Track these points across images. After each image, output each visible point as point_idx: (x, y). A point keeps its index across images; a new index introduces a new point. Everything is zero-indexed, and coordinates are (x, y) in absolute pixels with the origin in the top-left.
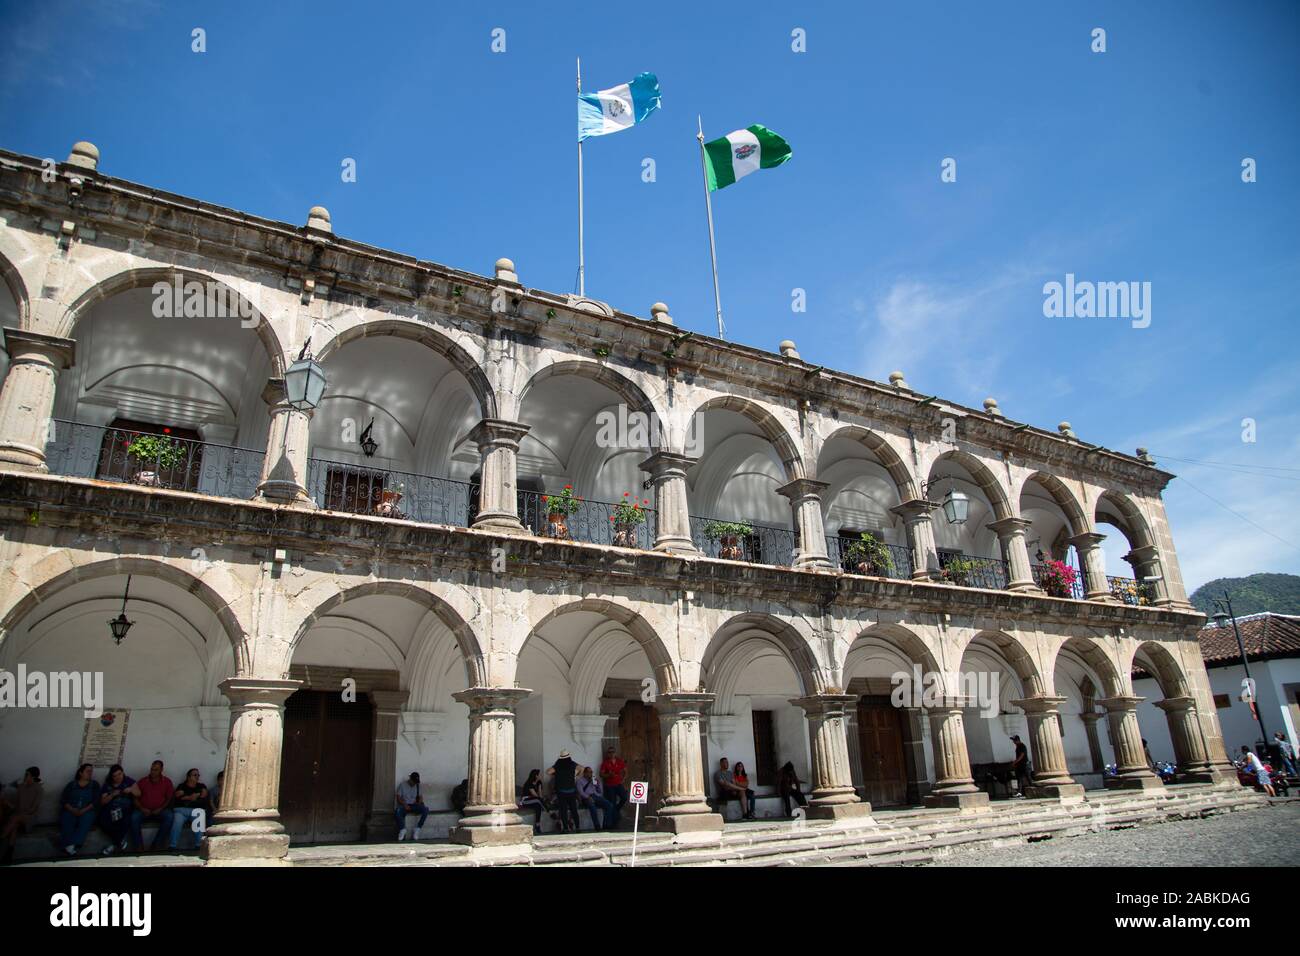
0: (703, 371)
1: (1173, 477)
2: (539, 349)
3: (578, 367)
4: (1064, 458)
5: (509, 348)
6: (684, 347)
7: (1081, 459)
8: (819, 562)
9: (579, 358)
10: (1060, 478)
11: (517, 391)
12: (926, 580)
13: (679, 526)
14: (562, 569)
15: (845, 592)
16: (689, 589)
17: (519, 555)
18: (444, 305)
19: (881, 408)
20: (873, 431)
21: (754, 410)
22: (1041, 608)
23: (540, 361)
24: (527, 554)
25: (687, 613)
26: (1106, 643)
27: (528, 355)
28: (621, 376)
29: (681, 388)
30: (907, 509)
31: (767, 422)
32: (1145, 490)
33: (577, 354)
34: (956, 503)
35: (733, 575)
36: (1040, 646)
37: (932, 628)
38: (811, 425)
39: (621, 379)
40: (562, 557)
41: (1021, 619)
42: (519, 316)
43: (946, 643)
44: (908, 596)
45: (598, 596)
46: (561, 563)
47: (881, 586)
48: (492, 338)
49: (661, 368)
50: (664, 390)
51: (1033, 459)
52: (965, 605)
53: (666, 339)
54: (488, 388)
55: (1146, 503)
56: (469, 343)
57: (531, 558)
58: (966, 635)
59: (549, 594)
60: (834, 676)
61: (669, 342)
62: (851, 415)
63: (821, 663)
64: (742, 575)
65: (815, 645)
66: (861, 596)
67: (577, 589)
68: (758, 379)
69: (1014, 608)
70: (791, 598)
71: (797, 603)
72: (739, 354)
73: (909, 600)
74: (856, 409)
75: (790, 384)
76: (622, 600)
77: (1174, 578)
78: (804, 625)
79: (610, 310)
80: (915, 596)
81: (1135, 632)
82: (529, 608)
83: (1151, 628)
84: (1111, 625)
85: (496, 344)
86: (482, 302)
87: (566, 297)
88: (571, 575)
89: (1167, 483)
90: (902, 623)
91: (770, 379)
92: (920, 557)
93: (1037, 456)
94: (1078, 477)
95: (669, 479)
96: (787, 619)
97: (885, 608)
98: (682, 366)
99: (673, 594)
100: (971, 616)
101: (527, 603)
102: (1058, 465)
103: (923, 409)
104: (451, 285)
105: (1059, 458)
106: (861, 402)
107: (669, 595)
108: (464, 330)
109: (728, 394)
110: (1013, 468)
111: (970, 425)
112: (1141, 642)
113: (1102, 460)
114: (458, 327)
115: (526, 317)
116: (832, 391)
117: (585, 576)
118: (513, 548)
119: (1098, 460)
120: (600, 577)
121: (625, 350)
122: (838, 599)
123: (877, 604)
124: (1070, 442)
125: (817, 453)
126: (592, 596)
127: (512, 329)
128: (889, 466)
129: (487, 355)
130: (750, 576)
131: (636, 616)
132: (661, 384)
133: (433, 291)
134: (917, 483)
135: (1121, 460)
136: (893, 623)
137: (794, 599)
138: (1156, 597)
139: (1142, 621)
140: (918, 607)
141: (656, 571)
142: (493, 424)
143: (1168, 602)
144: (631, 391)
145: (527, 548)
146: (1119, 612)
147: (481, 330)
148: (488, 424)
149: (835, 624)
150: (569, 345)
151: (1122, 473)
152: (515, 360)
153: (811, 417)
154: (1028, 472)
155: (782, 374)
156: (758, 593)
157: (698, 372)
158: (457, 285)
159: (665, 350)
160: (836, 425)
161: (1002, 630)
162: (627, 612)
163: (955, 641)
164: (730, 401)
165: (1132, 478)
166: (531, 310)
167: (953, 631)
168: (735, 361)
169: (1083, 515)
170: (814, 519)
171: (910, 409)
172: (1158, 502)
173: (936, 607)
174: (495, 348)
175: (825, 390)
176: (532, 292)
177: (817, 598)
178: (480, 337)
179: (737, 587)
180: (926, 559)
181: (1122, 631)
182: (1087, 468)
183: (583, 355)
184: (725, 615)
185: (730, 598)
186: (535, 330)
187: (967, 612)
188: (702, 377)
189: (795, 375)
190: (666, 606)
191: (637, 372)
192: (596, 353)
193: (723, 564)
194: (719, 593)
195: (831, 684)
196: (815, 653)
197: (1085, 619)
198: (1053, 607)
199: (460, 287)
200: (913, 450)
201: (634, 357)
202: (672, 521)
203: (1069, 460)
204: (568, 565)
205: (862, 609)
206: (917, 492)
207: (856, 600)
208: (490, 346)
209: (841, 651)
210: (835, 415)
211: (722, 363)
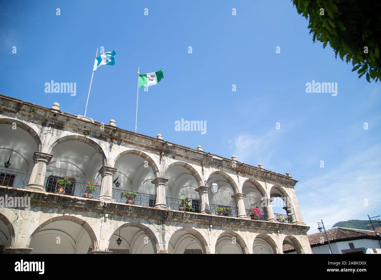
0: (124, 141)
1: (297, 181)
2: (63, 131)
3: (77, 137)
4: (259, 175)
5: (51, 130)
6: (117, 133)
7: (265, 175)
8: (162, 206)
9: (77, 134)
10: (257, 181)
11: (51, 144)
12: (204, 213)
13: (107, 192)
14: (55, 204)
15: (170, 216)
16: (107, 213)
17: (37, 199)
18: (27, 115)
19: (191, 156)
20: (188, 163)
21: (143, 155)
22: (247, 223)
23: (62, 135)
24: (41, 198)
25: (106, 222)
26: (273, 236)
27: (58, 132)
28: (92, 141)
29: (115, 146)
30: (200, 189)
31: (148, 159)
32: (288, 186)
33: (77, 133)
34: (214, 187)
35: (125, 209)
36: (247, 237)
37: (206, 230)
38: (164, 161)
39: (93, 142)
40: (55, 199)
41: (240, 227)
42: (56, 120)
43: (211, 235)
44: (195, 218)
45: (69, 214)
46: (55, 202)
47: (185, 214)
48: (45, 126)
49: (109, 140)
50: (109, 146)
51: (248, 175)
52: (218, 222)
53: (111, 130)
54: (40, 142)
55: (288, 190)
56: (36, 128)
57: (42, 200)
58: (219, 232)
59: (50, 213)
60: (164, 246)
61: (112, 131)
62: (180, 158)
63: (159, 241)
64: (128, 209)
65: (157, 235)
66: (176, 218)
67: (61, 212)
68: (145, 145)
69: (238, 223)
70: (149, 218)
71: (151, 219)
72: (137, 136)
73: (196, 220)
74: (182, 156)
75: (157, 147)
76: (79, 216)
77: (298, 214)
78: (154, 228)
79: (93, 121)
80: (198, 218)
81: (284, 232)
82: (39, 218)
83: (290, 231)
84: (275, 229)
85: (46, 128)
86: (42, 114)
87: (77, 115)
88: (59, 207)
89: (296, 183)
90: (193, 228)
91: (150, 145)
92: (203, 205)
93: (249, 174)
94: (264, 181)
95: (106, 176)
96: (147, 225)
97: (187, 222)
98: (116, 139)
99: (101, 215)
100: (221, 226)
101: (39, 216)
102: (257, 177)
103: (207, 157)
104: (31, 108)
105: (257, 175)
106: (183, 154)
107: (99, 215)
108: (34, 123)
109: (133, 149)
110: (240, 177)
111: (224, 163)
112: (286, 235)
113: (272, 175)
114: (32, 122)
115: (59, 120)
116: (172, 150)
117: (65, 207)
118: (35, 196)
119: (271, 175)
120: (71, 208)
121: (95, 133)
122: (168, 219)
123: (184, 221)
124: (262, 170)
125: (165, 169)
126: (67, 214)
127: (53, 124)
128: (194, 175)
129: (42, 132)
130: (131, 209)
131: (85, 222)
132: (108, 144)
133: (24, 110)
134: (203, 181)
135: (279, 176)
136: (190, 228)
137: (151, 218)
138: (293, 220)
139: (286, 228)
140: (199, 222)
141: (94, 206)
142: (38, 154)
143: (296, 222)
144: (96, 146)
145: (41, 196)
146: (277, 225)
147: (41, 124)
148: (36, 153)
149: (166, 227)
150: (74, 130)
151: (280, 180)
152: (52, 134)
153: (165, 158)
154: (246, 179)
155: (154, 144)
156: (135, 215)
157: (123, 141)
158: (33, 108)
159: (110, 133)
160: (173, 161)
161: (233, 231)
162: (81, 221)
163: (214, 235)
164: (134, 151)
165: (283, 182)
166: (61, 118)
167: (214, 231)
168: (136, 138)
169: (266, 193)
170: (161, 191)
171: (202, 156)
172: (293, 189)
173: (207, 222)
174: (45, 129)
175: (170, 149)
176: (64, 113)
177: (159, 218)
178: (40, 126)
179: (127, 213)
180: (205, 206)
181: (279, 231)
182: (267, 178)
183: (79, 134)
184: (122, 223)
185: (124, 217)
186: (62, 125)
187: (220, 224)
188: (124, 143)
189: (159, 144)
190: (98, 219)
191: (99, 140)
192: (84, 134)
193: (120, 205)
194: (119, 215)
195: (162, 249)
196: (157, 238)
197: (265, 227)
198: (252, 223)
199: (34, 109)
200: (203, 170)
201: (99, 135)
202: (105, 190)
203: (261, 175)
204: (58, 203)
205: (178, 223)
206: (203, 184)
207: (175, 219)
208: (44, 129)
209: (168, 237)
210: (174, 158)
211: (131, 139)
